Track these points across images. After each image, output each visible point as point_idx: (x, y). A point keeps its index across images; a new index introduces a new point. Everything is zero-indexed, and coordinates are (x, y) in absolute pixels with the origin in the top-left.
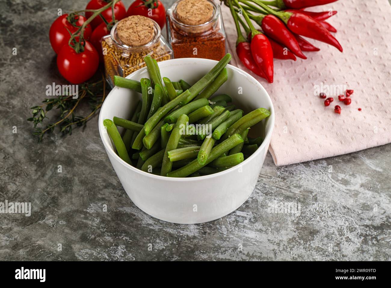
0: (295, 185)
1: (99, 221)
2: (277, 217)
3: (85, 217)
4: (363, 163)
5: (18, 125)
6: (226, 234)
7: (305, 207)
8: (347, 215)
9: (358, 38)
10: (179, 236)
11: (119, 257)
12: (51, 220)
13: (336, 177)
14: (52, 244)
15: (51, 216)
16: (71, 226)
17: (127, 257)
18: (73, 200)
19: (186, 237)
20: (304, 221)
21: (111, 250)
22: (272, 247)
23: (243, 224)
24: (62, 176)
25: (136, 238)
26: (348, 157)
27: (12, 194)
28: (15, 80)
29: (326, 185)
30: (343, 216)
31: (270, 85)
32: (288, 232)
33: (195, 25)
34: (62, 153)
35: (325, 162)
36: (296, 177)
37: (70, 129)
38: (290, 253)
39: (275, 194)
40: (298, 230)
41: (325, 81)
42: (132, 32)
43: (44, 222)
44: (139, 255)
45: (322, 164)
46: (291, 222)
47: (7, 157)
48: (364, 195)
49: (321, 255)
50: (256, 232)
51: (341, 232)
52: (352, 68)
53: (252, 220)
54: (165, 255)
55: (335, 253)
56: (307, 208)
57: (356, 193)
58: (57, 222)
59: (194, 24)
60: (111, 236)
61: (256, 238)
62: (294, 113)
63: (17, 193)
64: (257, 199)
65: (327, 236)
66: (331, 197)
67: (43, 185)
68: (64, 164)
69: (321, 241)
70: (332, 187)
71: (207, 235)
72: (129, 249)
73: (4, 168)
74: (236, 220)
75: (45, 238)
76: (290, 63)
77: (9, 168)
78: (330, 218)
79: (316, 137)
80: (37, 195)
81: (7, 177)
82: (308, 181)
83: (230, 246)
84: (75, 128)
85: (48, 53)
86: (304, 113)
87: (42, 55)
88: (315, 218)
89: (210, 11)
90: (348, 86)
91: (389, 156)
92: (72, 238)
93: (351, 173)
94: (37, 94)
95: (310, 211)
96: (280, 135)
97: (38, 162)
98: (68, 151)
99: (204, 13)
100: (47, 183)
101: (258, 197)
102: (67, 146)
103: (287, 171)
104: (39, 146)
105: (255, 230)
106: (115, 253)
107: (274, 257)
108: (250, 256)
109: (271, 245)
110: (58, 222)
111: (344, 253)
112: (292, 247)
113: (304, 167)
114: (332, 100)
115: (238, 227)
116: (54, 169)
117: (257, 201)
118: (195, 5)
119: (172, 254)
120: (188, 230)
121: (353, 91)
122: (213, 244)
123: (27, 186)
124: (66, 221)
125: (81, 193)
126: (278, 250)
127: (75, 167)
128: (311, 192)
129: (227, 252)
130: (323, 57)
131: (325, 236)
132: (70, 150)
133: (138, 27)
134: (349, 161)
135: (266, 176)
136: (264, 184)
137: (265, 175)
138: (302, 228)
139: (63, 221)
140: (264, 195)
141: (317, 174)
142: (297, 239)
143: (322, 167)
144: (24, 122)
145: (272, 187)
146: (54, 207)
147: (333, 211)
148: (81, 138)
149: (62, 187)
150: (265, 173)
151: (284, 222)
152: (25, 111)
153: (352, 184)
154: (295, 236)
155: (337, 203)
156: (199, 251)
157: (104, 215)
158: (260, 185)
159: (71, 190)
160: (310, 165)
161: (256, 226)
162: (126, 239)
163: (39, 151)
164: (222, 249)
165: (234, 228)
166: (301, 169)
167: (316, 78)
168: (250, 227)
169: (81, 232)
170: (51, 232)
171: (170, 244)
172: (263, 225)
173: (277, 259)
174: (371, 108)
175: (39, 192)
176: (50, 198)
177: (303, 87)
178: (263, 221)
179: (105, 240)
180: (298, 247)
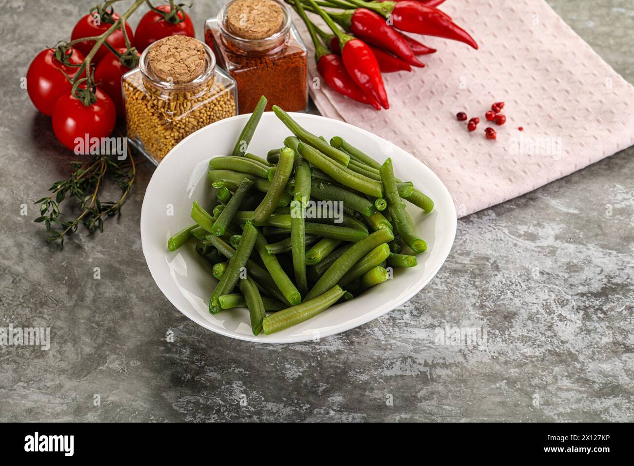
0: (459, 252)
1: (190, 352)
2: (450, 303)
3: (166, 350)
4: (548, 206)
5: (18, 229)
6: (384, 340)
7: (484, 282)
8: (549, 283)
9: (485, 24)
10: (316, 354)
11: (239, 400)
12: (117, 362)
13: (515, 232)
14: (132, 398)
15: (114, 356)
16: (151, 366)
18: (139, 327)
19: (326, 353)
20: (490, 302)
21: (223, 392)
22: (456, 347)
23: (403, 321)
24: (110, 295)
25: (254, 367)
26: (523, 201)
29: (505, 245)
30: (544, 286)
31: (379, 112)
32: (472, 322)
33: (261, 39)
34: (99, 261)
35: (492, 213)
37: (99, 224)
40: (485, 316)
41: (458, 96)
42: (175, 62)
43: (108, 367)
44: (267, 391)
45: (488, 215)
46: (472, 306)
47: (18, 279)
49: (531, 346)
50: (425, 330)
51: (549, 309)
52: (490, 70)
53: (415, 313)
54: (306, 385)
55: (549, 339)
56: (488, 283)
57: (552, 251)
58: (127, 363)
59: (260, 37)
60: (215, 371)
61: (429, 338)
62: (429, 149)
65: (530, 318)
66: (518, 261)
67: (87, 313)
69: (524, 327)
70: (514, 247)
71: (356, 346)
72: (249, 385)
73: (19, 297)
74: (391, 317)
75: (118, 391)
76: (398, 76)
77: (25, 296)
78: (526, 292)
79: (472, 178)
80: (82, 328)
81: (27, 310)
82: (477, 243)
83: (396, 356)
84: (106, 220)
85: (24, 112)
86: (443, 146)
87: (15, 118)
88: (504, 295)
89: (279, 14)
90: (493, 97)
91: (581, 190)
92: (159, 384)
93: (535, 222)
94: (30, 178)
95: (493, 285)
97: (68, 280)
98: (107, 257)
99: (271, 19)
100: (91, 310)
102: (103, 250)
104: (60, 256)
105: (423, 327)
106: (231, 395)
107: (464, 361)
108: (430, 366)
111: (563, 339)
113: (464, 224)
114: (477, 120)
115: (398, 327)
116: (95, 287)
118: (254, 9)
119: (315, 381)
120: (327, 344)
121: (503, 103)
122: (371, 358)
123: (62, 318)
124: (140, 361)
125: (147, 315)
126: (466, 349)
127: (127, 280)
128: (488, 259)
129: (394, 365)
130: (443, 60)
131: (527, 318)
132: (110, 255)
133: (181, 53)
134: (526, 205)
138: (490, 312)
139: (135, 362)
141: (487, 231)
142: (489, 329)
143: (490, 220)
144: (25, 223)
146: (114, 343)
147: (528, 280)
148: (120, 234)
149: (117, 313)
151: (461, 309)
153: (543, 238)
155: (530, 268)
156: (354, 370)
157: (193, 342)
159: (132, 314)
160: (471, 219)
161: (423, 321)
162: (239, 371)
163: (63, 264)
164: (385, 362)
165: (393, 329)
167: (442, 92)
168: (415, 323)
169: (168, 372)
170: (123, 380)
171: (307, 367)
172: (434, 317)
173: (470, 362)
174: (536, 124)
175: (83, 324)
176: (104, 330)
177: (428, 108)
178: (430, 312)
179: (209, 377)
180: (494, 341)
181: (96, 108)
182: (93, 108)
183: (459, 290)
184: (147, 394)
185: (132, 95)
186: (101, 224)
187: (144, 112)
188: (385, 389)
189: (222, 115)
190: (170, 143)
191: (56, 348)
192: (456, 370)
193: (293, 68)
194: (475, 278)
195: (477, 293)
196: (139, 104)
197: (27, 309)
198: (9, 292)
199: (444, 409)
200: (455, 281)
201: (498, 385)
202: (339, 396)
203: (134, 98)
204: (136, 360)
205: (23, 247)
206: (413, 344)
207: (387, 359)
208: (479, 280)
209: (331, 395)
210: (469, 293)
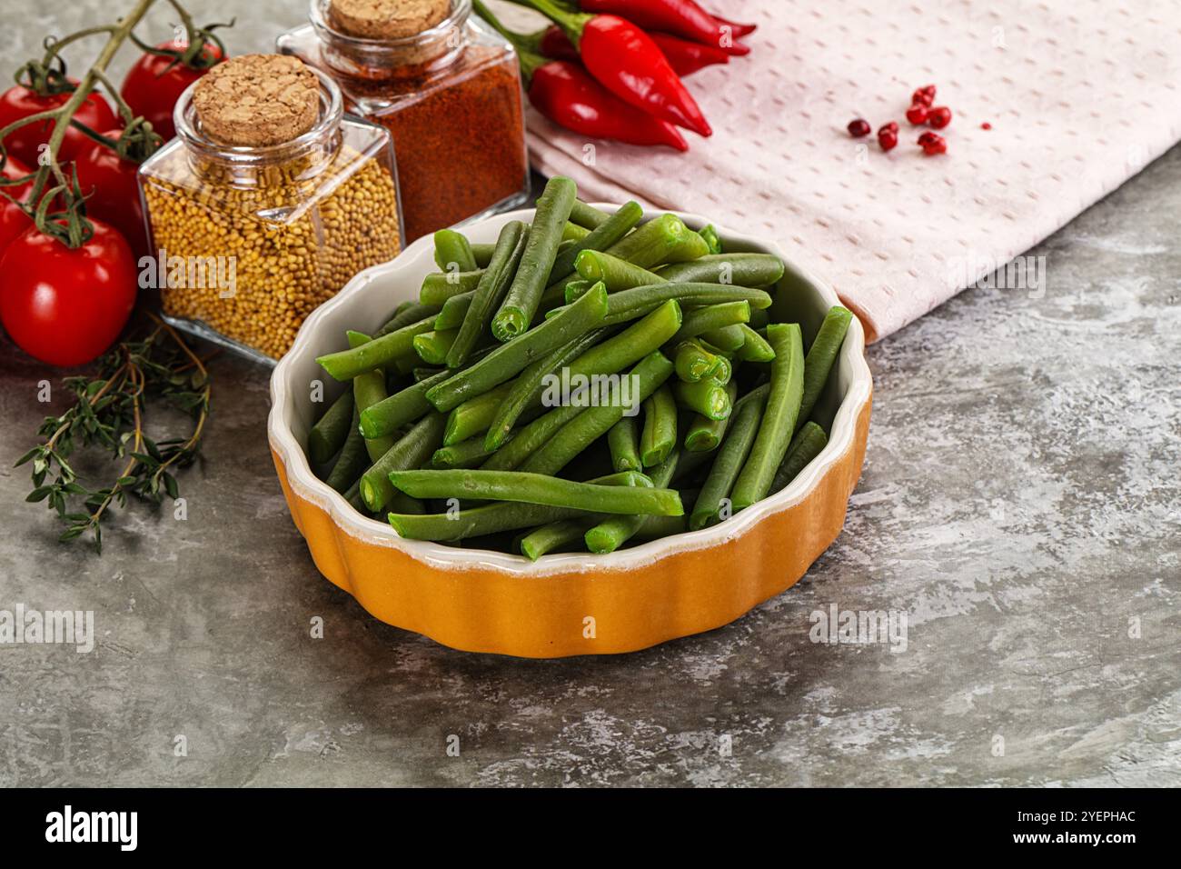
0: (957, 371)
1: (463, 680)
2: (978, 465)
3: (407, 688)
4: (1098, 252)
6: (870, 563)
7: (1032, 412)
8: (1166, 385)
11: (610, 743)
12: (309, 737)
13: (1053, 311)
15: (298, 727)
16: (389, 726)
17: (636, 733)
20: (1060, 445)
22: (1027, 541)
23: (897, 521)
24: (243, 614)
25: (617, 677)
27: (122, 720)
29: (1044, 338)
30: (1158, 392)
31: (687, 155)
32: (1040, 490)
34: (195, 555)
36: (941, 353)
37: (167, 485)
38: (1092, 535)
39: (921, 414)
40: (1062, 472)
41: (832, 97)
42: (257, 102)
43: (293, 750)
44: (666, 714)
45: (985, 294)
46: (1026, 460)
48: (1173, 320)
50: (950, 525)
52: (877, 40)
53: (914, 500)
54: (744, 684)
56: (1041, 412)
57: (1144, 326)
58: (334, 733)
60: (535, 702)
61: (966, 539)
62: (819, 195)
63: (135, 711)
64: (880, 447)
65: (1156, 455)
66: (1085, 359)
67: (203, 658)
68: (223, 580)
69: (1151, 474)
70: (1065, 337)
71: (818, 588)
72: (622, 712)
73: (40, 661)
74: (866, 519)
77: (53, 654)
78: (1127, 411)
80: (205, 689)
81: (67, 682)
82: (986, 348)
83: (911, 586)
84: (178, 475)
86: (845, 186)
88: (1083, 426)
90: (905, 84)
91: (1151, 211)
92: (422, 755)
93: (1087, 285)
95: (1054, 414)
96: (828, 259)
97: (138, 605)
98: (208, 545)
100: (211, 650)
101: (879, 440)
102: (194, 532)
103: (904, 349)
105: (942, 521)
106: (589, 739)
107: (1057, 564)
108: (991, 588)
109: (1021, 538)
112: (1084, 519)
113: (943, 321)
114: (894, 127)
115: (890, 533)
116: (204, 605)
117: (886, 450)
119: (761, 672)
121: (932, 87)
123: (152, 679)
124: (361, 721)
126: (1051, 541)
128: (1021, 371)
129: (914, 605)
130: (774, 42)
131: (1149, 456)
132: (212, 539)
138: (1068, 463)
139: (350, 726)
140: (891, 427)
141: (994, 322)
142: (1081, 494)
143: (992, 302)
145: (898, 401)
146: (288, 701)
147: (1120, 389)
149: (271, 644)
151: (1007, 471)
153: (1115, 309)
154: (1070, 490)
155: (1113, 367)
161: (937, 511)
163: (115, 577)
164: (893, 603)
165: (881, 540)
166: (939, 329)
167: (800, 97)
168: (923, 518)
170: (339, 767)
171: (732, 652)
172: (956, 499)
173: (1071, 563)
174: (1013, 112)
175: (204, 682)
176: (256, 682)
177: (782, 130)
178: (945, 490)
179: (528, 719)
180: (1102, 513)
181: (95, 251)
182: (87, 251)
183: (986, 438)
185: (170, 203)
186: (172, 486)
187: (208, 233)
188: (916, 651)
189: (373, 211)
190: (281, 284)
192: (1048, 583)
194: (1010, 410)
195: (1027, 436)
196: (193, 216)
197: (66, 679)
198: (13, 655)
199: (1058, 659)
200: (971, 425)
201: (1147, 590)
202: (826, 686)
203: (178, 207)
204: (351, 722)
205: (13, 563)
206: (934, 557)
207: (895, 597)
208: (1020, 411)
209: (809, 689)
210: (1011, 440)
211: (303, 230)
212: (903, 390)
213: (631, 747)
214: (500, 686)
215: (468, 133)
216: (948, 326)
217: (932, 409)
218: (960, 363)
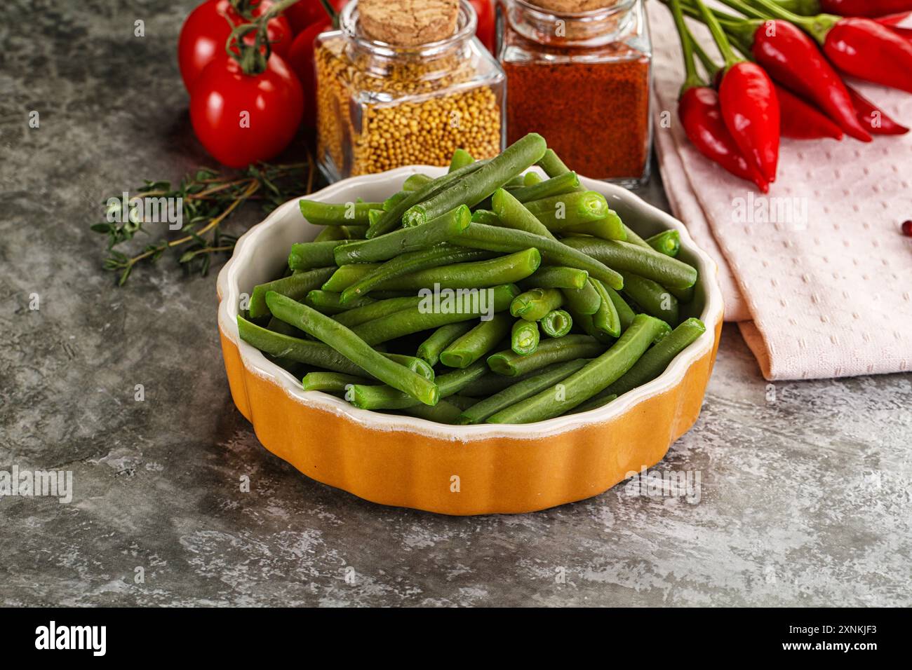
0: (817, 427)
1: (257, 472)
2: (762, 497)
3: (217, 459)
5: (68, 243)
6: (611, 526)
11: (300, 555)
12: (124, 459)
14: (118, 512)
15: (124, 450)
16: (178, 476)
17: (323, 557)
18: (191, 419)
20: (838, 511)
21: (279, 538)
22: (740, 565)
23: (662, 507)
24: (168, 366)
25: (356, 517)
27: (25, 394)
28: (73, 149)
29: (906, 433)
32: (789, 534)
34: (177, 315)
35: (907, 384)
36: (819, 411)
37: (204, 264)
38: (792, 582)
39: (759, 445)
40: (818, 530)
43: (105, 463)
44: (357, 554)
45: (898, 386)
46: (801, 510)
49: (882, 593)
50: (696, 528)
54: (432, 561)
56: (848, 482)
60: (285, 507)
61: (698, 542)
62: (825, 259)
63: (39, 393)
64: (706, 454)
67: (113, 380)
68: (178, 339)
69: (884, 562)
71: (556, 525)
72: (331, 539)
73: (14, 335)
75: (101, 498)
77: (26, 335)
79: (885, 317)
80: (94, 401)
81: (17, 356)
82: (856, 421)
83: (621, 554)
85: (171, 100)
86: (855, 263)
87: (153, 104)
88: (870, 506)
92: (177, 504)
94: (128, 182)
95: (856, 488)
96: (782, 304)
97: (108, 329)
98: (192, 313)
100: (124, 378)
101: (711, 449)
102: (191, 301)
103: (796, 397)
104: (115, 293)
105: (694, 523)
106: (291, 546)
107: (744, 589)
108: (677, 582)
109: (739, 560)
110: (141, 465)
112: (799, 569)
113: (847, 391)
115: (648, 513)
116: (149, 348)
117: (707, 457)
119: (452, 559)
122: (572, 547)
123: (69, 378)
124: (165, 465)
126: (758, 572)
127: (208, 351)
128: (863, 447)
129: (609, 567)
131: (896, 549)
132: (199, 310)
133: (416, 2)
135: (737, 402)
136: (729, 420)
137: (734, 400)
138: (831, 526)
139: (155, 464)
140: (728, 444)
141: (884, 407)
142: (816, 551)
143: (897, 393)
144: (83, 237)
145: (753, 429)
146: (136, 431)
149: (165, 391)
150: (733, 395)
151: (779, 511)
152: (91, 216)
154: (810, 545)
156: (532, 559)
158: (716, 422)
159: (189, 399)
160: (863, 386)
161: (698, 514)
162: (325, 517)
163: (114, 305)
164: (595, 559)
165: (636, 515)
166: (837, 395)
167: (893, 193)
168: (681, 514)
169: (202, 492)
170: (119, 486)
171: (449, 538)
172: (720, 512)
173: (754, 593)
175: (99, 395)
177: (856, 209)
178: (719, 504)
179: (268, 514)
180: (817, 571)
181: (265, 85)
182: (258, 82)
183: (788, 482)
184: (148, 514)
188: (572, 597)
191: (35, 417)
192: (721, 599)
193: (620, 82)
194: (827, 470)
195: (820, 494)
197: (18, 353)
200: (787, 468)
202: (483, 589)
204: (158, 463)
205: (60, 268)
207: (601, 556)
208: (833, 474)
209: (469, 585)
210: (805, 491)
211: (400, 123)
212: (764, 423)
213: (310, 563)
214: (275, 486)
215: (591, 109)
216: (847, 394)
217: (771, 445)
218: (826, 423)
